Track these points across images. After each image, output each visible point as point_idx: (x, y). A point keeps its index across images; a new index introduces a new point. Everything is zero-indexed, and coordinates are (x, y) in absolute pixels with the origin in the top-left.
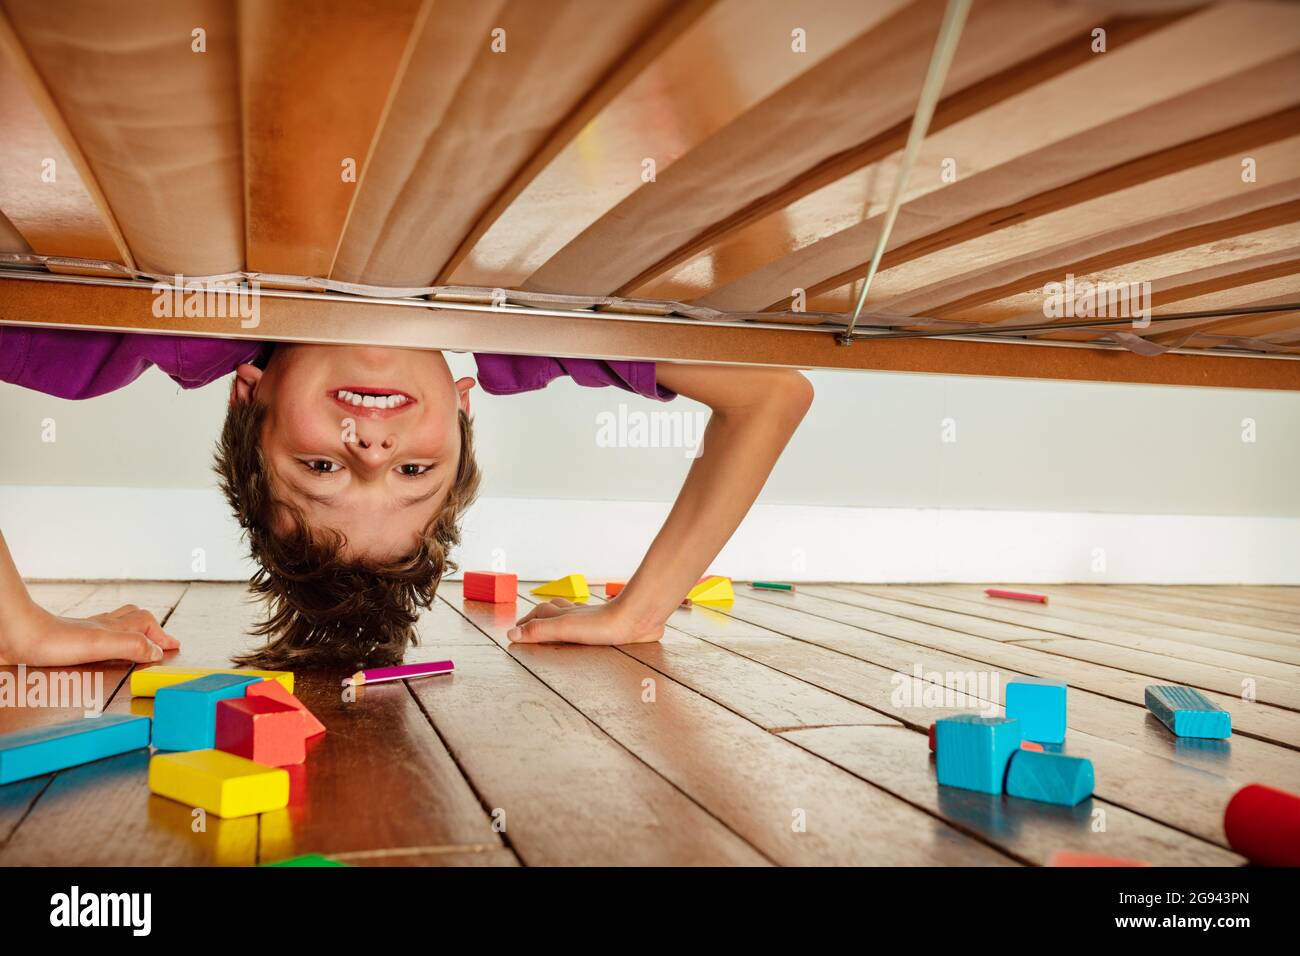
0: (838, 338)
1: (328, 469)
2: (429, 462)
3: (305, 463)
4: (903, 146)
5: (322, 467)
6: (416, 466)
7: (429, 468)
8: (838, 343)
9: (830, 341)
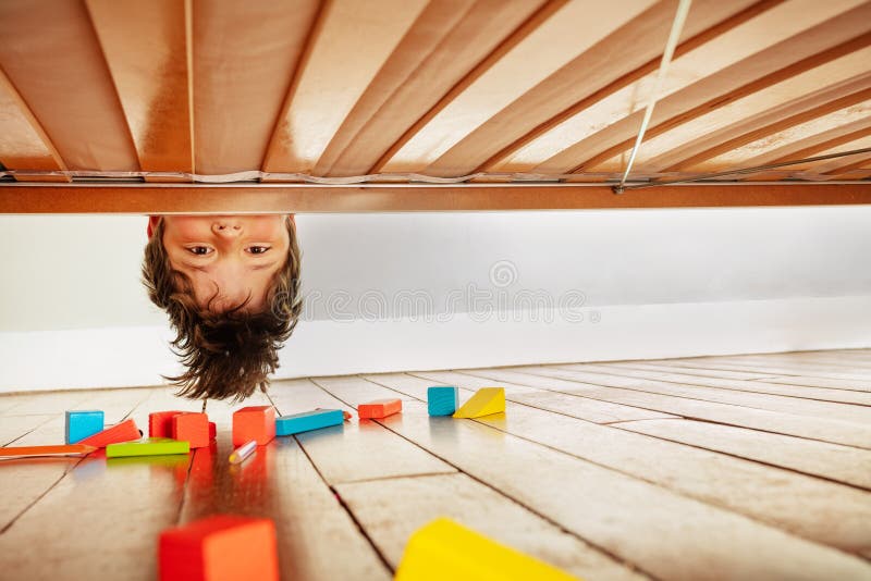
0: (614, 189)
1: (204, 253)
2: (267, 245)
3: (190, 250)
4: (658, 67)
5: (201, 251)
6: (259, 248)
7: (267, 249)
8: (615, 192)
9: (609, 192)
